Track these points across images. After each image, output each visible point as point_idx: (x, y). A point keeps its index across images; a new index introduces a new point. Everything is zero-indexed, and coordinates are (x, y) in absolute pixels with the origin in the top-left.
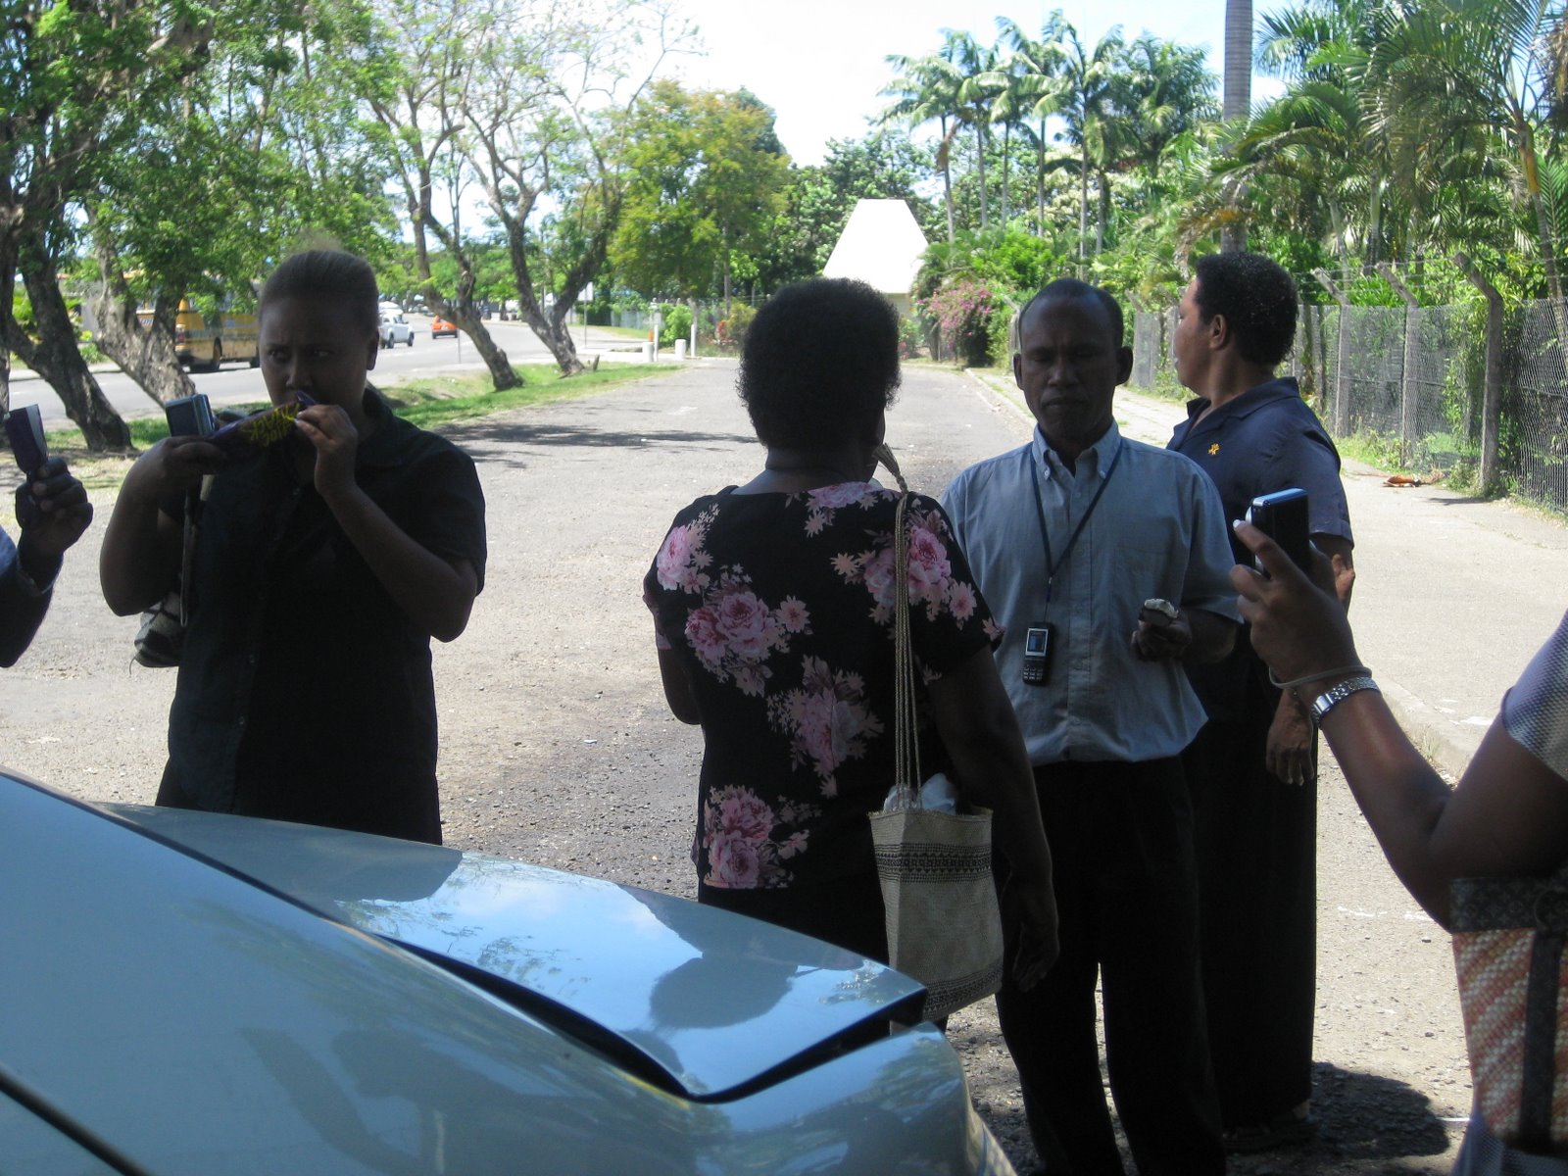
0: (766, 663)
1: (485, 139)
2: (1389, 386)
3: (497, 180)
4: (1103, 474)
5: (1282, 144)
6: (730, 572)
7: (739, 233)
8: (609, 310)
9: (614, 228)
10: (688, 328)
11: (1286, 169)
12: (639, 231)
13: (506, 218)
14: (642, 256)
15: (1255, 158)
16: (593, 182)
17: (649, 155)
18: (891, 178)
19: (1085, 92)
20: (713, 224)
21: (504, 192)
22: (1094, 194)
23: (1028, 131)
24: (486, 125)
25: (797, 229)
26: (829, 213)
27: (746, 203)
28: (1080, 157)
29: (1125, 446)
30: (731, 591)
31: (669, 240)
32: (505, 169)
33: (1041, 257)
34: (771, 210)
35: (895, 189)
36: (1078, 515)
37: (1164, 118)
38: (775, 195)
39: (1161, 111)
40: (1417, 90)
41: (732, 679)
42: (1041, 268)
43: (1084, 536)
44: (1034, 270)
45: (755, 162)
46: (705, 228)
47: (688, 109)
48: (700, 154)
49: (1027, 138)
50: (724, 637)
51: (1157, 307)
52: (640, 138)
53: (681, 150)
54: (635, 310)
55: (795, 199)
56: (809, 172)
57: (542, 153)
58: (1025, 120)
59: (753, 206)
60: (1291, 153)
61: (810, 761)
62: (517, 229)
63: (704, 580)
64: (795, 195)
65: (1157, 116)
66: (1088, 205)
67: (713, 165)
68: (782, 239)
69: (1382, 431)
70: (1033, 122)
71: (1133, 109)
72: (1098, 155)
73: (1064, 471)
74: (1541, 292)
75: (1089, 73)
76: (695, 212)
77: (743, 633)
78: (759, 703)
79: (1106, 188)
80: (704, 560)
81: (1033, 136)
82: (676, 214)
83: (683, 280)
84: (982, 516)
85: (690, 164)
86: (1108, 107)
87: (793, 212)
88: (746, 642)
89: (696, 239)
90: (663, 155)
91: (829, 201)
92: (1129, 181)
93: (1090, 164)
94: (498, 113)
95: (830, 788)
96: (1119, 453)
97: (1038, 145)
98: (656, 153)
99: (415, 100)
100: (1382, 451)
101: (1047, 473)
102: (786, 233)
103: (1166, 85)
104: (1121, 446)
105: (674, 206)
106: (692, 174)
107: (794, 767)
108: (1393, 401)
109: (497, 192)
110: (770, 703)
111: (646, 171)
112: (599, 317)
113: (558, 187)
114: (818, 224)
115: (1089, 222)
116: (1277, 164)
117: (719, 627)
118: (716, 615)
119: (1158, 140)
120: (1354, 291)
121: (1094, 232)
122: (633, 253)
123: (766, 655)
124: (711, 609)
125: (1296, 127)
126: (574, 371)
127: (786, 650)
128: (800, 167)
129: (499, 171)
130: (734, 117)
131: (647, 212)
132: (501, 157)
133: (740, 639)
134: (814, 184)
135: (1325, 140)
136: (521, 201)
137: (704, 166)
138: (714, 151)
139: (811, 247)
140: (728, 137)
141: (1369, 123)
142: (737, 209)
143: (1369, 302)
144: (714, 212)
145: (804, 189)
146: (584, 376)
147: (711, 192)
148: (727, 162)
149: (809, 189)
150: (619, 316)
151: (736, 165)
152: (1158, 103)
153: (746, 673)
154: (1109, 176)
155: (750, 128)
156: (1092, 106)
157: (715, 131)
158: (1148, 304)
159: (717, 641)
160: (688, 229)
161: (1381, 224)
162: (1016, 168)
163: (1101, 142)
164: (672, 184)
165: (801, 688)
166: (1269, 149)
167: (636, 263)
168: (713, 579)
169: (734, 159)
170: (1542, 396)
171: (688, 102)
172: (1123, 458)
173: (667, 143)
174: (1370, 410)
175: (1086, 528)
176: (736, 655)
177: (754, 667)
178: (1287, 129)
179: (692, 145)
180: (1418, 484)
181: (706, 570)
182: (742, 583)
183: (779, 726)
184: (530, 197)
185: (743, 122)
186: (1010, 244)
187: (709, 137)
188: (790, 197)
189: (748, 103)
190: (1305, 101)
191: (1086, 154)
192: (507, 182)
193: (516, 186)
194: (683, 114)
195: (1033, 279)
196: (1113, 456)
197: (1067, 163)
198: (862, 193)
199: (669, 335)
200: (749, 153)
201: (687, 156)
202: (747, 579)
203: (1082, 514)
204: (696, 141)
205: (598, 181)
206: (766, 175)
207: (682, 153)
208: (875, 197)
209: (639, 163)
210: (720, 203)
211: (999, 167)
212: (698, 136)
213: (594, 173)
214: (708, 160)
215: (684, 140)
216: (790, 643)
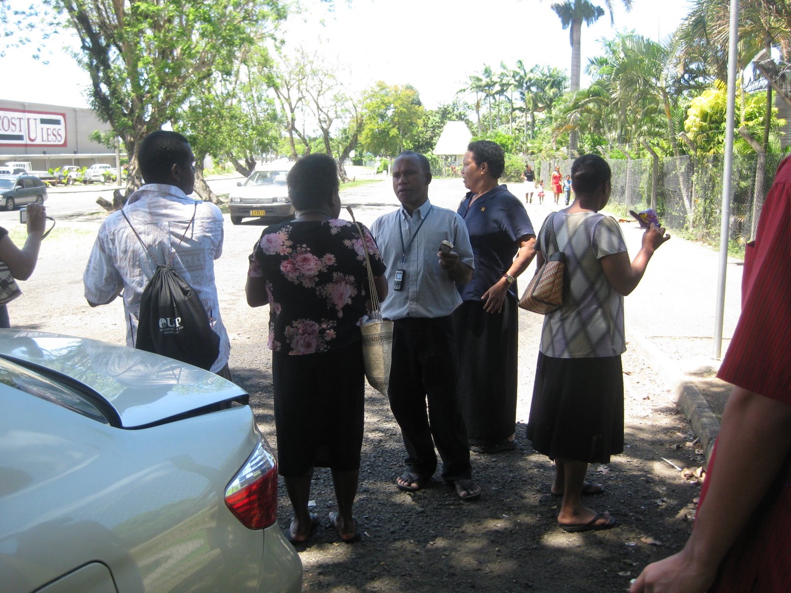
0: (316, 276)
1: (315, 101)
2: (622, 187)
3: (319, 115)
4: (423, 218)
5: (586, 103)
6: (301, 247)
7: (406, 134)
8: (362, 160)
9: (360, 132)
10: (387, 166)
11: (589, 111)
12: (371, 132)
13: (322, 128)
14: (372, 141)
15: (578, 107)
16: (353, 116)
17: (374, 106)
18: (460, 114)
19: (526, 83)
20: (397, 130)
21: (322, 119)
22: (530, 120)
23: (506, 97)
24: (315, 95)
25: (427, 131)
26: (438, 126)
27: (408, 122)
28: (524, 107)
29: (432, 208)
30: (302, 253)
31: (381, 136)
32: (322, 111)
33: (510, 142)
34: (417, 125)
35: (460, 117)
36: (414, 232)
37: (553, 92)
38: (418, 120)
39: (552, 90)
40: (629, 83)
41: (301, 283)
42: (510, 146)
43: (415, 239)
44: (507, 146)
45: (411, 109)
46: (394, 132)
47: (388, 90)
48: (392, 106)
49: (507, 99)
50: (298, 269)
51: (548, 159)
52: (371, 100)
53: (386, 105)
54: (371, 160)
55: (426, 121)
56: (430, 112)
57: (335, 105)
58: (505, 93)
59: (411, 124)
60: (591, 105)
61: (334, 305)
62: (326, 133)
63: (289, 250)
64: (426, 120)
65: (551, 92)
66: (528, 123)
67: (397, 110)
68: (421, 135)
69: (620, 202)
70: (508, 93)
71: (543, 90)
72: (531, 106)
73: (409, 217)
74: (672, 155)
75: (528, 77)
76: (390, 126)
77: (307, 267)
78: (313, 290)
79: (533, 117)
80: (289, 243)
81: (508, 99)
82: (384, 127)
83: (386, 150)
84: (382, 233)
85: (389, 109)
86: (534, 89)
87: (425, 125)
88: (308, 270)
89: (391, 136)
90: (379, 106)
91: (438, 122)
92: (541, 115)
93: (529, 109)
94: (319, 92)
95: (340, 314)
96: (429, 211)
97: (510, 101)
98: (377, 105)
99: (289, 87)
100: (619, 210)
101: (404, 218)
102: (422, 133)
103: (554, 81)
104: (430, 209)
105: (383, 125)
106: (390, 113)
107: (328, 308)
108: (623, 193)
109: (320, 120)
110: (317, 288)
111: (373, 112)
112: (358, 162)
113: (341, 118)
114: (434, 130)
115: (528, 129)
116: (585, 109)
117: (296, 266)
118: (295, 262)
119: (551, 100)
120: (611, 154)
121: (530, 132)
122: (369, 140)
123: (317, 273)
124: (293, 260)
125: (592, 97)
126: (346, 181)
127: (326, 271)
128: (428, 110)
129: (320, 112)
130: (403, 93)
131: (373, 126)
132: (321, 107)
133: (306, 269)
134: (432, 116)
135: (602, 101)
136: (328, 122)
137: (394, 110)
138: (397, 105)
139: (431, 138)
140: (402, 100)
141: (612, 93)
142: (405, 125)
143: (617, 158)
144: (397, 126)
145: (429, 118)
146: (350, 183)
147: (396, 119)
148: (401, 109)
149: (431, 118)
150: (365, 162)
151: (405, 110)
152: (552, 87)
153: (308, 280)
154: (535, 113)
155: (409, 97)
156: (528, 88)
157: (397, 98)
158: (545, 158)
159: (295, 271)
160: (388, 132)
161: (622, 131)
162: (503, 110)
163: (532, 101)
164: (382, 116)
165: (332, 282)
166: (583, 104)
167: (370, 144)
168: (293, 250)
169: (404, 108)
170: (672, 191)
171: (388, 88)
172: (431, 212)
173: (381, 102)
174: (616, 195)
175: (416, 237)
176: (303, 275)
177: (311, 278)
178: (589, 97)
179: (390, 103)
180: (629, 222)
181: (290, 247)
182: (306, 251)
183: (322, 296)
184: (331, 121)
185: (407, 95)
186: (499, 137)
187: (395, 100)
188: (424, 121)
189: (409, 88)
190: (596, 87)
191: (527, 106)
192: (323, 116)
193: (326, 118)
194: (386, 91)
195: (507, 149)
196: (427, 211)
197: (520, 109)
198: (450, 119)
199: (381, 169)
200: (409, 106)
201: (387, 106)
202: (309, 249)
203: (415, 232)
204: (391, 101)
205: (355, 115)
206: (415, 113)
207: (386, 106)
208: (455, 120)
209: (371, 109)
210: (399, 123)
211: (497, 109)
212: (391, 100)
213: (353, 113)
214: (396, 108)
215: (386, 101)
216: (327, 269)
